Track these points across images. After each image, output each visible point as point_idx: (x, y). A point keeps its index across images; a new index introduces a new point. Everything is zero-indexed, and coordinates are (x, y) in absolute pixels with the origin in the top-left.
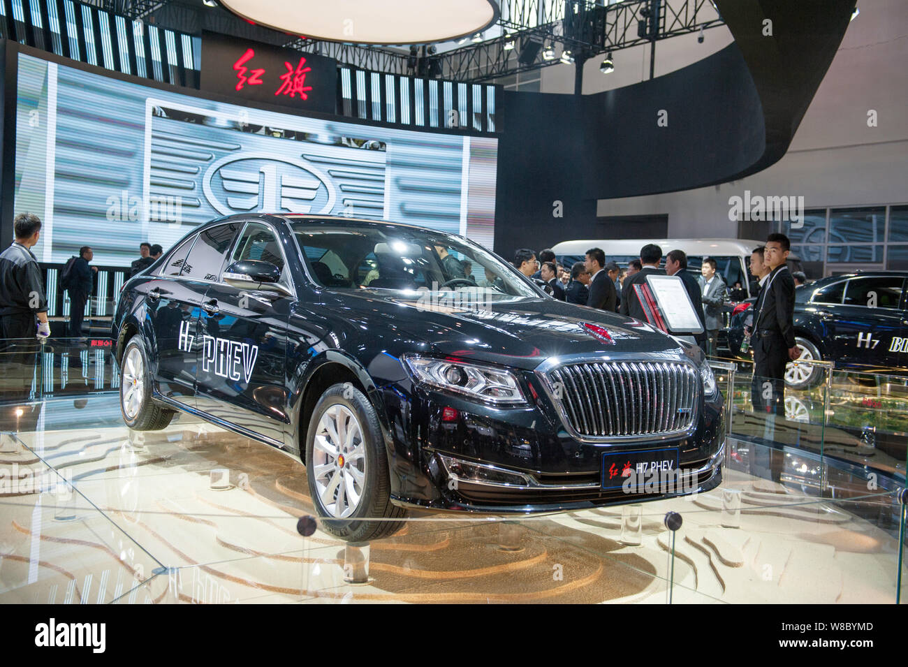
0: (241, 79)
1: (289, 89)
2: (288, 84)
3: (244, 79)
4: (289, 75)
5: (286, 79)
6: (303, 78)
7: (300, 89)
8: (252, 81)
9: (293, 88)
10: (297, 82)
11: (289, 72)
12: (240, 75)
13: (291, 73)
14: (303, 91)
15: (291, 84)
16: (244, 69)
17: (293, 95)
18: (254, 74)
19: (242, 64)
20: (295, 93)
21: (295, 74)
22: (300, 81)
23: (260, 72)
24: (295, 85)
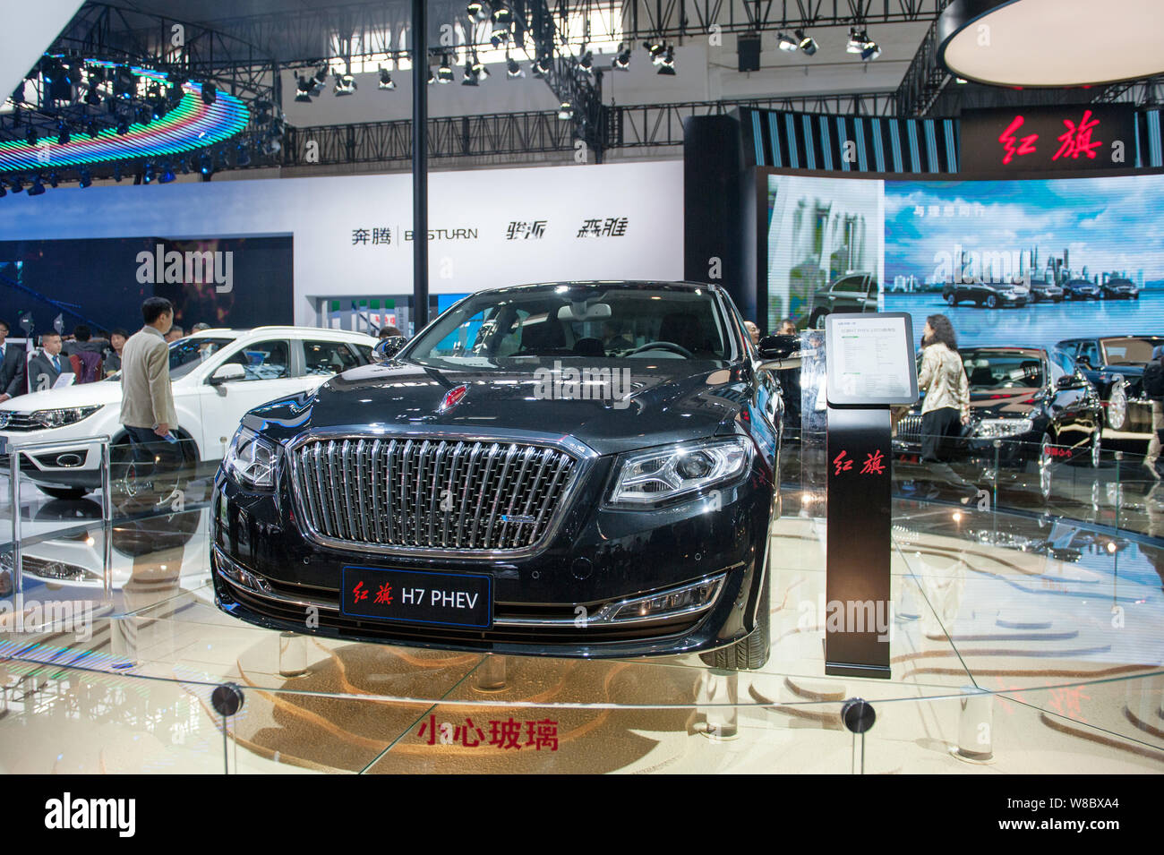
0: (1009, 151)
1: (1071, 150)
2: (1070, 144)
3: (1012, 150)
4: (1069, 135)
5: (1065, 140)
6: (1088, 134)
7: (1086, 147)
8: (1023, 150)
9: (1075, 147)
10: (1081, 141)
11: (1069, 130)
12: (1007, 147)
13: (1072, 131)
14: (1091, 149)
15: (1073, 143)
16: (1012, 140)
17: (1075, 155)
18: (1026, 141)
19: (1010, 134)
20: (1078, 153)
21: (1078, 132)
22: (1085, 137)
23: (1031, 139)
24: (1079, 144)
